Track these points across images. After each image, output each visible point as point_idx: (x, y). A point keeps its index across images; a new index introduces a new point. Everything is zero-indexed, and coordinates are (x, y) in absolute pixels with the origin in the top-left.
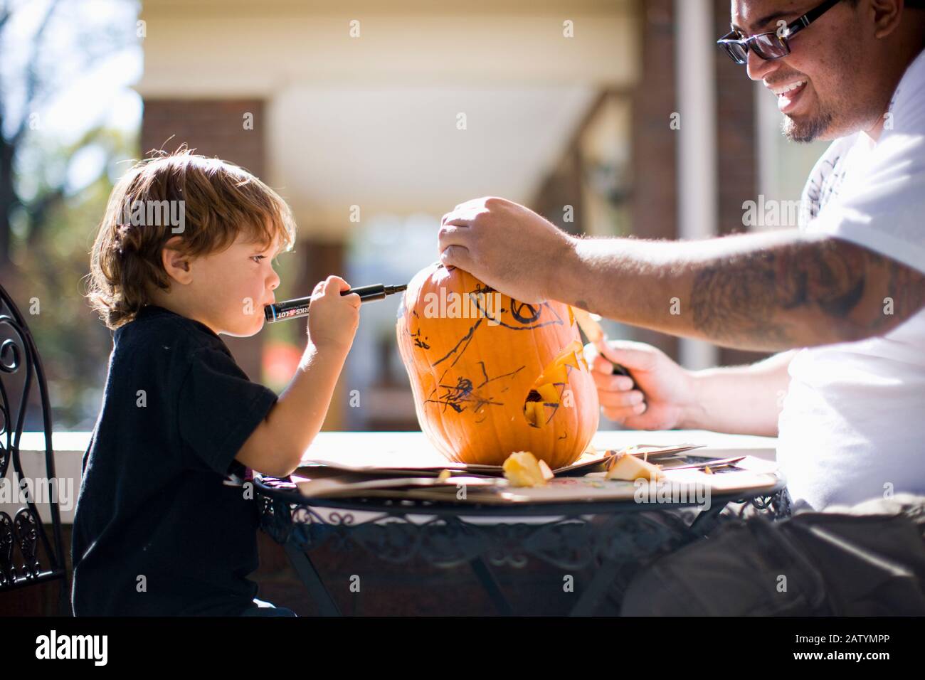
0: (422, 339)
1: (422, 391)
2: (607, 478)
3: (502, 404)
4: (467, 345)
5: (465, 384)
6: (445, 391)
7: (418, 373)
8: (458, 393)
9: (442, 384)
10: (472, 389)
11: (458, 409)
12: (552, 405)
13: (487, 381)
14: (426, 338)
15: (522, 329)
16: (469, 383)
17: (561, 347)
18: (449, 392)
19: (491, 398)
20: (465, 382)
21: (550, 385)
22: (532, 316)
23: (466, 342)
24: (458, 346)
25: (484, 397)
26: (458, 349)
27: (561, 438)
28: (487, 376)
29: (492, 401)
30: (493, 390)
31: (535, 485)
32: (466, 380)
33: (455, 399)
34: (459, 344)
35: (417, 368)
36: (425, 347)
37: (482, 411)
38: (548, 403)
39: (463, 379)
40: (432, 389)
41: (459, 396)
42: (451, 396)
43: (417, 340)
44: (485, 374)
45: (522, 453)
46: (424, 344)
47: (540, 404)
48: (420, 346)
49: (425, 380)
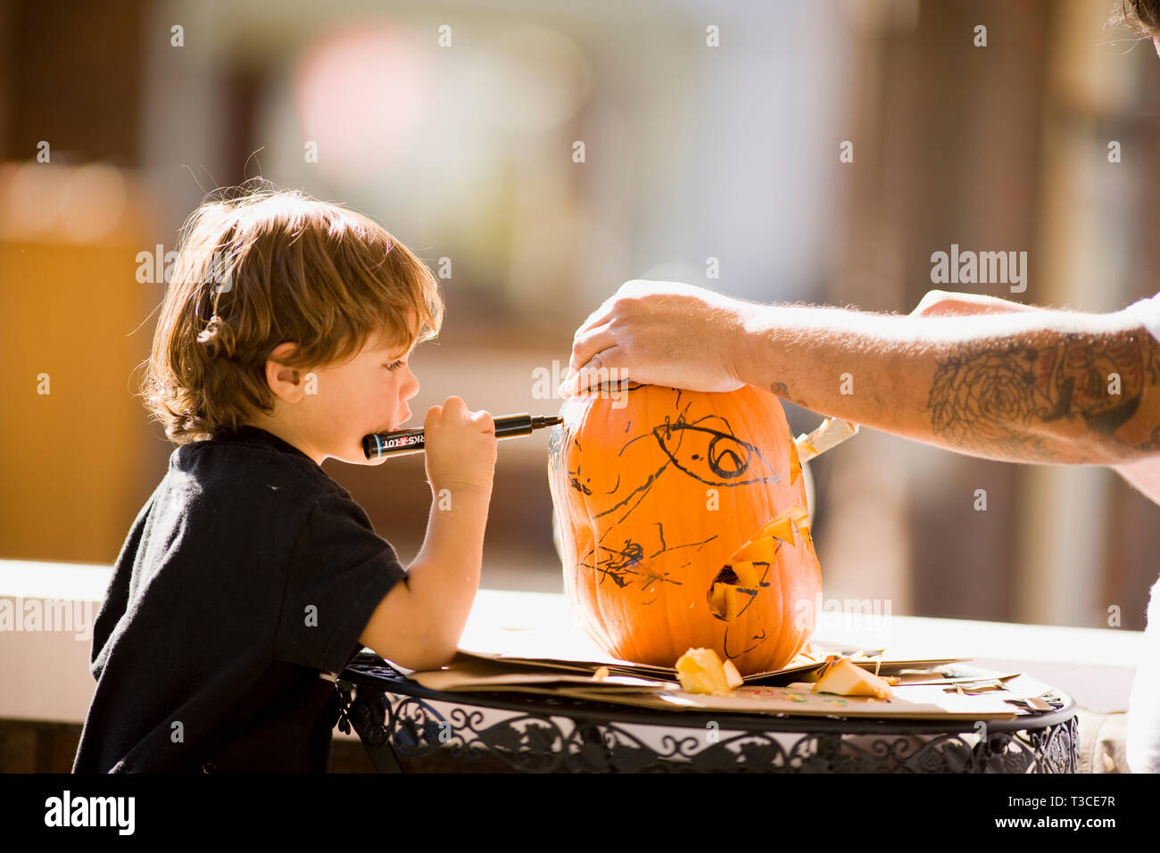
0: (582, 481)
1: (575, 549)
2: (814, 691)
3: (680, 584)
4: (642, 497)
5: (634, 550)
6: (605, 556)
7: (572, 525)
8: (623, 559)
9: (602, 544)
10: (642, 557)
11: (621, 583)
12: (749, 592)
13: (664, 550)
14: (589, 480)
15: (719, 485)
16: (639, 548)
17: (773, 514)
18: (612, 556)
19: (666, 574)
20: (635, 547)
21: (749, 564)
22: (735, 469)
23: (642, 493)
24: (630, 498)
25: (657, 571)
26: (629, 501)
27: (756, 637)
28: (664, 544)
29: (667, 577)
30: (670, 563)
31: (715, 693)
32: (635, 544)
33: (618, 568)
34: (633, 495)
35: (571, 517)
36: (585, 492)
37: (653, 590)
38: (743, 588)
39: (632, 543)
40: (587, 550)
41: (625, 565)
42: (613, 563)
43: (576, 480)
44: (662, 540)
45: (701, 650)
46: (584, 487)
47: (732, 588)
48: (580, 490)
49: (581, 536)
